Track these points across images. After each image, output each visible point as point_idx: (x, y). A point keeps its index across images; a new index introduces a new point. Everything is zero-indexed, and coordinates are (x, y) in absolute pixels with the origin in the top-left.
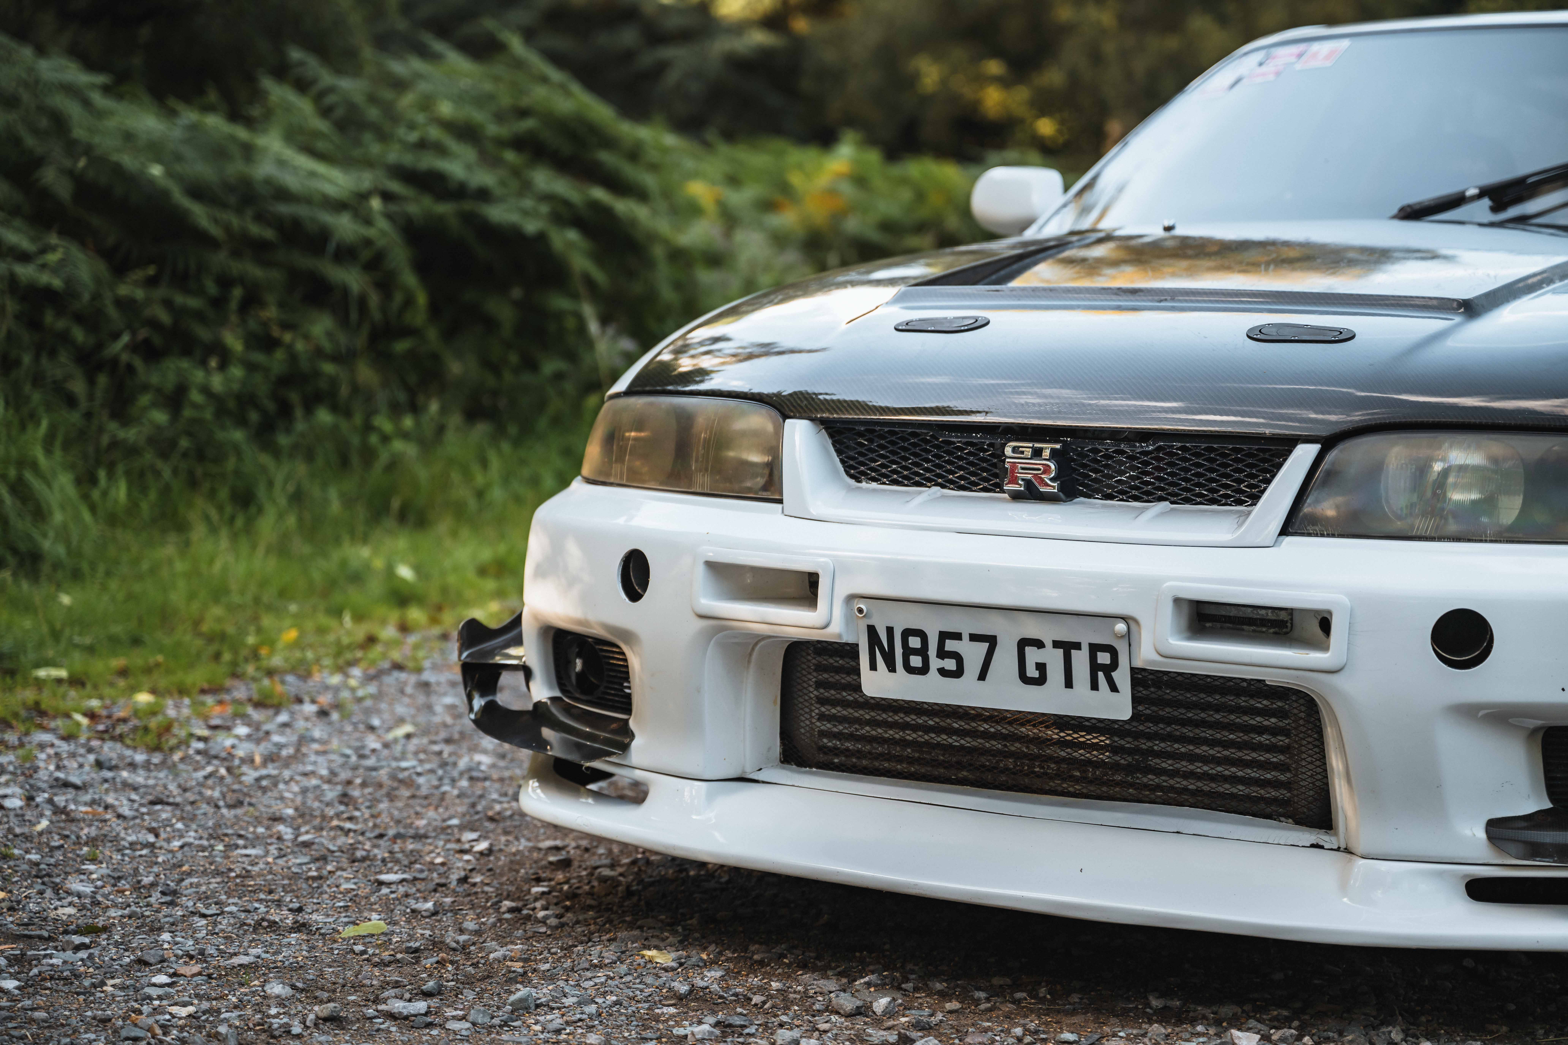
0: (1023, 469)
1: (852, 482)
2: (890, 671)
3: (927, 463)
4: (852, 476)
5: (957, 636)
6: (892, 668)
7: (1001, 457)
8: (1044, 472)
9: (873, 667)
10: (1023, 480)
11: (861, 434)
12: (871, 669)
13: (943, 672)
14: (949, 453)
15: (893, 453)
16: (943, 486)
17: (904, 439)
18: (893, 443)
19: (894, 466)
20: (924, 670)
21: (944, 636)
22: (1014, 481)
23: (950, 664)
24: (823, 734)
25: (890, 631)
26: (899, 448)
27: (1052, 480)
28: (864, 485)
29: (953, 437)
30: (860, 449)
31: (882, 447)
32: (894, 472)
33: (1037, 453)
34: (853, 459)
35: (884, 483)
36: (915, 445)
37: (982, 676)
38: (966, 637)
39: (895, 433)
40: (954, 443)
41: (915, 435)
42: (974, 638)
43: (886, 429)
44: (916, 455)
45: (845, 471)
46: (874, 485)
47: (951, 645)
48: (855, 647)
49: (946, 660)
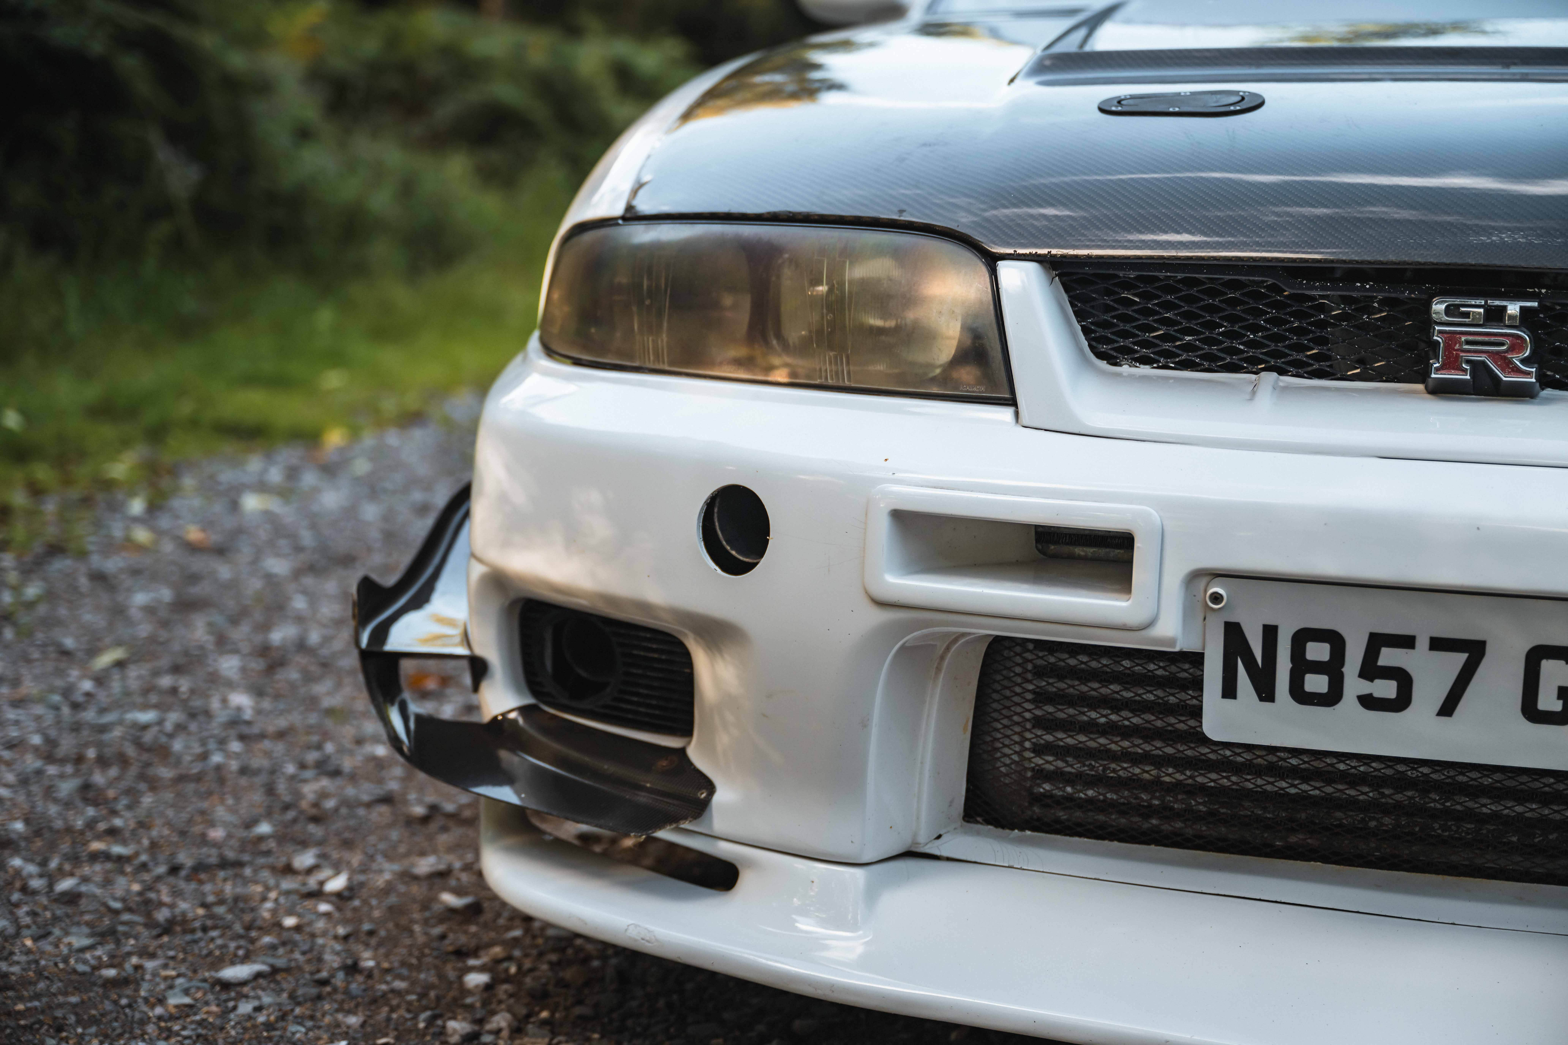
0: (1468, 343)
1: (1103, 364)
2: (1261, 699)
3: (1254, 332)
4: (1100, 355)
5: (1407, 642)
6: (1266, 693)
8: (1512, 349)
9: (1229, 691)
10: (1468, 362)
11: (1127, 285)
12: (1225, 696)
13: (1368, 702)
14: (1300, 315)
15: (1189, 316)
16: (1282, 372)
17: (1212, 293)
18: (1190, 299)
19: (1188, 338)
20: (1332, 697)
21: (1377, 642)
22: (1451, 364)
23: (1386, 689)
24: (1041, 775)
25: (1270, 633)
26: (1202, 308)
27: (1524, 361)
28: (1125, 369)
29: (1316, 288)
30: (1122, 310)
31: (1168, 306)
32: (1188, 347)
33: (1495, 316)
34: (1106, 325)
35: (1166, 367)
36: (1233, 302)
37: (1447, 709)
38: (1422, 643)
39: (1197, 282)
40: (1312, 298)
41: (1234, 285)
42: (1438, 644)
43: (1180, 276)
44: (1233, 319)
45: (1090, 346)
46: (1145, 370)
47: (1388, 657)
48: (1196, 659)
49: (1377, 681)
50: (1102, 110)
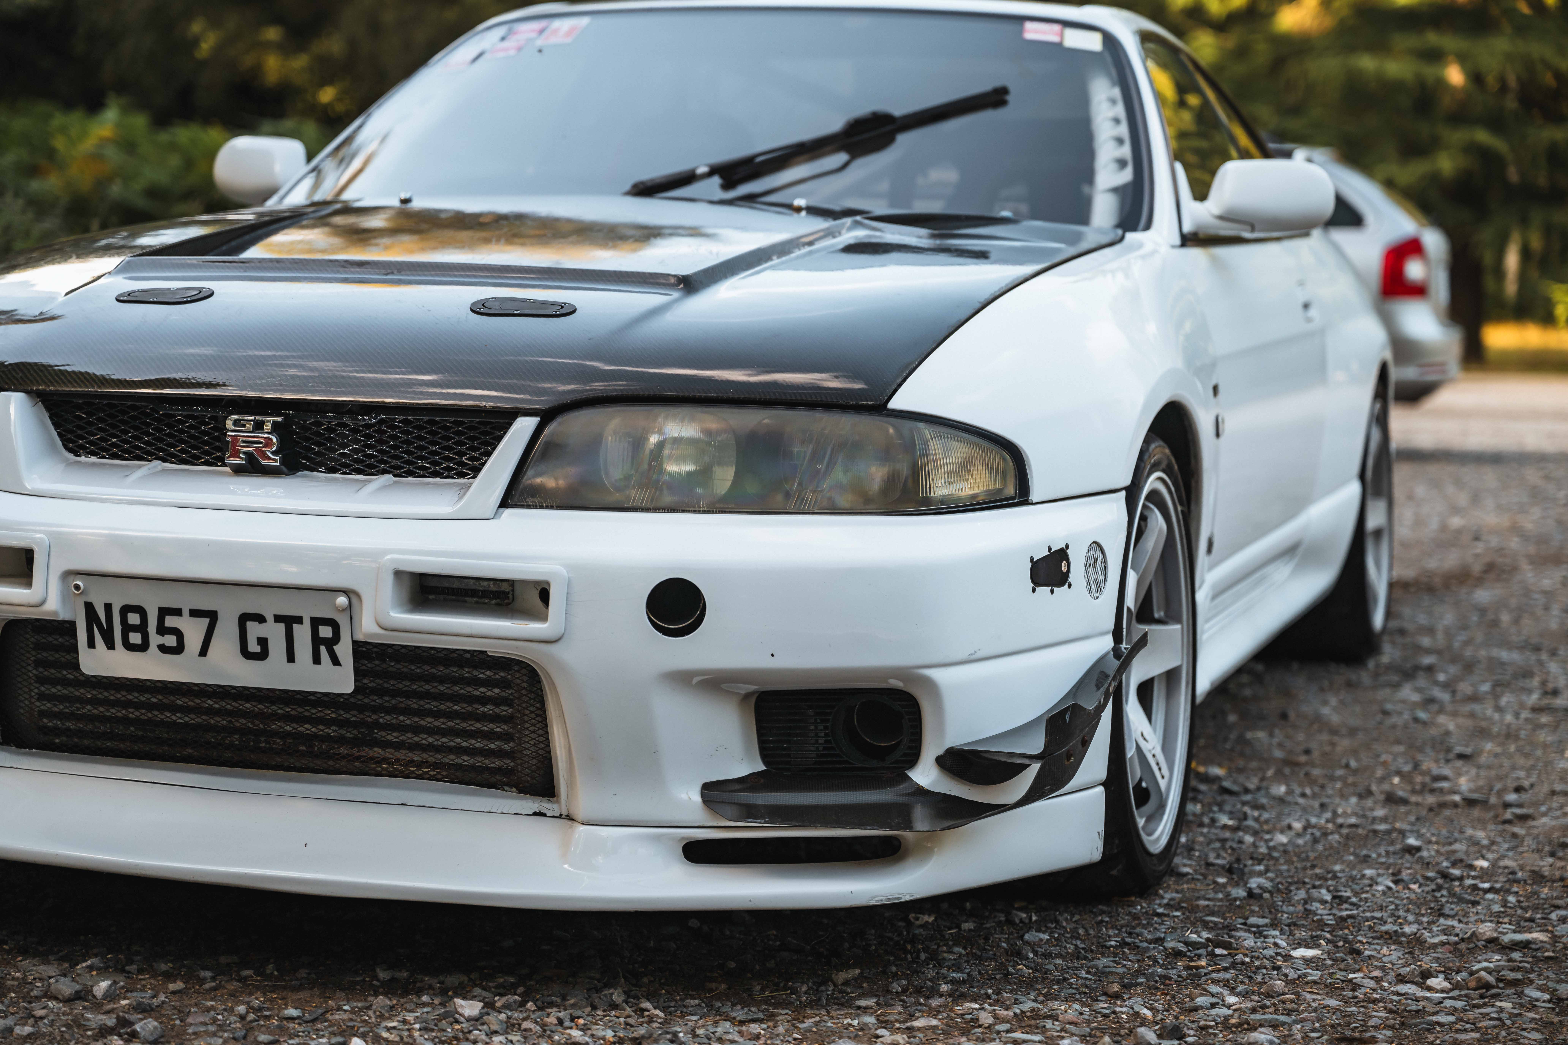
0: (244, 442)
1: (71, 456)
2: (109, 648)
3: (147, 436)
4: (70, 450)
5: (177, 612)
6: (111, 646)
7: (223, 430)
8: (266, 446)
9: (91, 644)
10: (244, 453)
11: (79, 407)
12: (89, 647)
13: (163, 649)
14: (170, 426)
15: (113, 426)
16: (164, 460)
17: (124, 413)
18: (112, 416)
19: (114, 440)
20: (143, 647)
21: (164, 612)
22: (236, 454)
23: (171, 641)
25: (108, 607)
26: (118, 421)
27: (273, 453)
28: (83, 459)
29: (173, 410)
30: (78, 423)
31: (101, 420)
32: (114, 445)
33: (259, 426)
34: (71, 432)
35: (104, 457)
36: (134, 418)
37: (203, 652)
38: (186, 613)
39: (115, 406)
40: (175, 416)
41: (134, 408)
42: (194, 613)
43: (105, 402)
44: (136, 428)
45: (63, 444)
46: (93, 459)
47: (171, 621)
48: (72, 625)
49: (166, 636)
50: (118, 300)
